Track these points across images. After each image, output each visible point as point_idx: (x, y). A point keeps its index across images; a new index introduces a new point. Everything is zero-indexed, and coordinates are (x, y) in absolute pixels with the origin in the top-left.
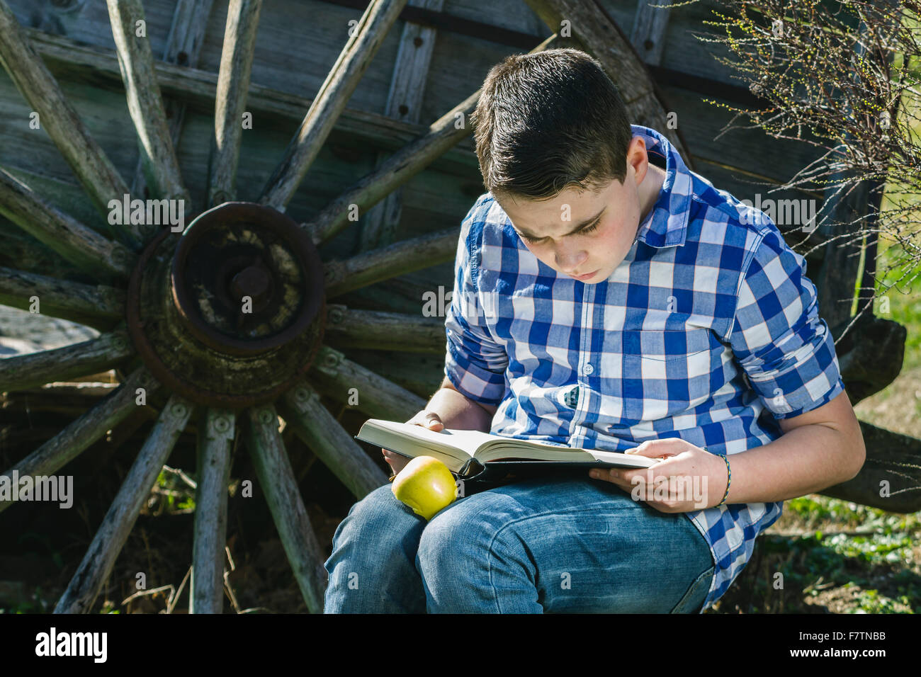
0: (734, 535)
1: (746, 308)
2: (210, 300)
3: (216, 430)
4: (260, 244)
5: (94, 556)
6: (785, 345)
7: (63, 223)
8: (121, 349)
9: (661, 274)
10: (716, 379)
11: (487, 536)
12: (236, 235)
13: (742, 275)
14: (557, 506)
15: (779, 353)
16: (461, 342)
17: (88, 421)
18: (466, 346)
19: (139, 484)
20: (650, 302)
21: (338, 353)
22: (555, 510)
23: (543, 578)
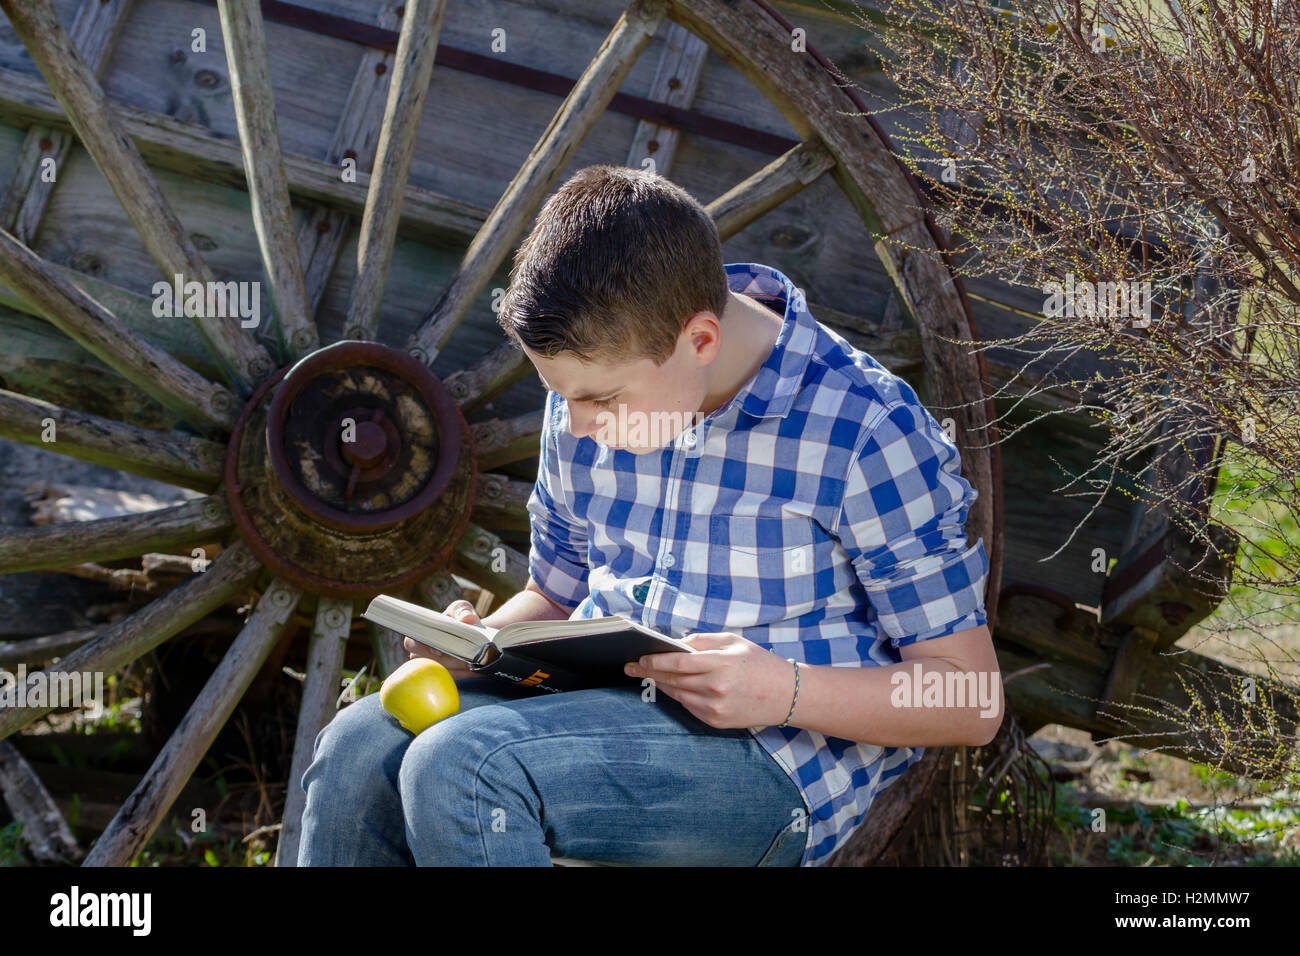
0: (835, 779)
1: (855, 497)
2: (315, 461)
3: (327, 624)
4: (384, 394)
5: (155, 773)
6: (900, 549)
7: (152, 358)
8: (215, 518)
9: (761, 449)
10: (823, 583)
11: (476, 757)
12: (356, 383)
13: (855, 455)
14: (580, 726)
15: (892, 559)
16: (545, 528)
17: (163, 606)
18: (552, 534)
19: (222, 686)
20: (747, 482)
21: (490, 535)
22: (576, 732)
23: (550, 812)
